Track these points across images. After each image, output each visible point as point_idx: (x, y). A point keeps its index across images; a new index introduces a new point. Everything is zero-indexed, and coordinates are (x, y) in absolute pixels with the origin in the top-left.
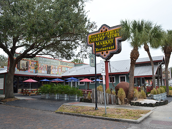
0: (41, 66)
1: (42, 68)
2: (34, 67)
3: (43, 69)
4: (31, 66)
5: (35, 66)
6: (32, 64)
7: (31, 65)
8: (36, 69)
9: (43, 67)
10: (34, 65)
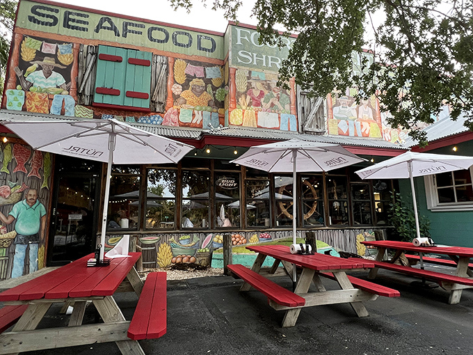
0: (249, 87)
1: (256, 94)
2: (208, 96)
3: (266, 105)
4: (185, 86)
5: (214, 89)
6: (189, 78)
7: (181, 79)
8: (221, 105)
9: (269, 88)
10: (208, 81)
